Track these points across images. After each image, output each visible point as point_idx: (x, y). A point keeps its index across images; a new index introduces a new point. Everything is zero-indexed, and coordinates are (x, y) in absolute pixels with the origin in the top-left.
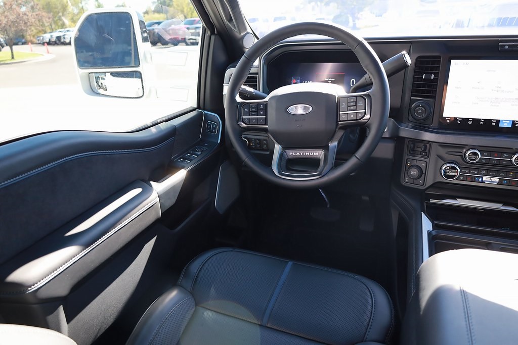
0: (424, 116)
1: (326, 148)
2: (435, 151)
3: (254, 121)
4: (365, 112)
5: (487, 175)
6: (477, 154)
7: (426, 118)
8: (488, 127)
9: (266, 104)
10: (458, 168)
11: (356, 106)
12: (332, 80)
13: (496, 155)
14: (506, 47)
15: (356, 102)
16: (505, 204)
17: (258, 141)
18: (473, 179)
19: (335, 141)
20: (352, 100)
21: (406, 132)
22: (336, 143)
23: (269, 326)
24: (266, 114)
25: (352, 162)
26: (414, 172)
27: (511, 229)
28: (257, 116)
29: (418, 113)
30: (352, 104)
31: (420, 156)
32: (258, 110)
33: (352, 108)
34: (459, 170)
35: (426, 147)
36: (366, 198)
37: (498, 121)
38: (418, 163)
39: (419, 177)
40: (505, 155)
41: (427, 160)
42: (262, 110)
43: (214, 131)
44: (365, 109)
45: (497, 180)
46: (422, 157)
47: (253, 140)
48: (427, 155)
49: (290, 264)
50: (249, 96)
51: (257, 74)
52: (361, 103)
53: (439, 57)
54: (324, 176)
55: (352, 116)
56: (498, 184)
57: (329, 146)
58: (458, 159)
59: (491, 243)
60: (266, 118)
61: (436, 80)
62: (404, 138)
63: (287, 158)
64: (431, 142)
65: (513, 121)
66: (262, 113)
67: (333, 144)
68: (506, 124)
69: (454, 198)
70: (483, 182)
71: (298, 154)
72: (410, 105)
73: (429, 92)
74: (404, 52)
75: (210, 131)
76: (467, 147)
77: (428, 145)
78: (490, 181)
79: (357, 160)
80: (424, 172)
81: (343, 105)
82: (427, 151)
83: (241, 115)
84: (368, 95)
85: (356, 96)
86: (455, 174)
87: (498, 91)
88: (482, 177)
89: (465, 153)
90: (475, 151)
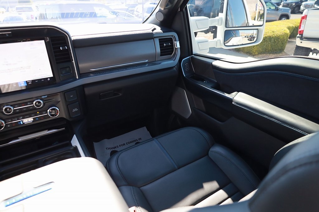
5: (24, 118)
6: (10, 109)
13: (23, 105)
18: (17, 124)
40: (29, 103)
45: (32, 119)
56: (33, 121)
65: (26, 81)
68: (22, 84)
70: (24, 124)
76: (3, 105)
78: (28, 120)
86: (3, 125)
87: (7, 65)
88: (22, 121)
89: (3, 109)
90: (8, 107)
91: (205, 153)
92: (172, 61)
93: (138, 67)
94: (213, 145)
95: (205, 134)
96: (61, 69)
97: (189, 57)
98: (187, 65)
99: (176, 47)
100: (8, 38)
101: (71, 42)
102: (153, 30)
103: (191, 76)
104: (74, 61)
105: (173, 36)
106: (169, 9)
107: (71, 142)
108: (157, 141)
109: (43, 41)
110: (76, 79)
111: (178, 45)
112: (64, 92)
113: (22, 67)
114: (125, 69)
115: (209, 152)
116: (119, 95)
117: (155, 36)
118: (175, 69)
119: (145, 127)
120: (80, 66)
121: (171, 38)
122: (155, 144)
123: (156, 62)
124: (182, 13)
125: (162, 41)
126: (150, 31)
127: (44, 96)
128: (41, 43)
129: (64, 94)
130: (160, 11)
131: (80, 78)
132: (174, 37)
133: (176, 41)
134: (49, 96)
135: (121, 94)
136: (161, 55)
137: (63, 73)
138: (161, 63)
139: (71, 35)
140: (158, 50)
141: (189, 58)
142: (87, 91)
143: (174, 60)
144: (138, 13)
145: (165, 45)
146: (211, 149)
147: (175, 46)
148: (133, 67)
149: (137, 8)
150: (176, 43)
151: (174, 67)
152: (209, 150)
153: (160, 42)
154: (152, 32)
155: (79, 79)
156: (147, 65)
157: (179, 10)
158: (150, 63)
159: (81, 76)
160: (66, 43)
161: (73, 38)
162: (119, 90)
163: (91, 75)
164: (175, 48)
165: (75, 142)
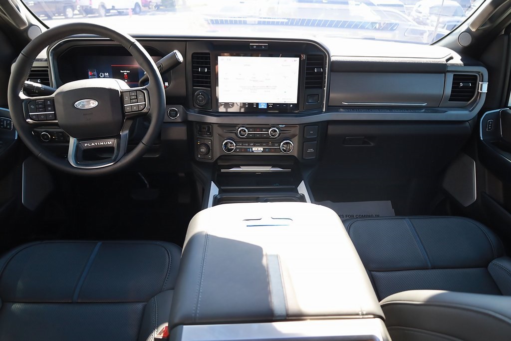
0: (204, 102)
1: (118, 137)
2: (217, 131)
3: (42, 117)
4: (145, 104)
5: (254, 146)
6: (245, 131)
7: (207, 103)
8: (251, 109)
9: (52, 100)
10: (234, 143)
11: (137, 98)
12: (127, 72)
13: (258, 130)
14: (255, 47)
15: (137, 95)
16: (273, 166)
17: (61, 134)
18: (246, 150)
19: (126, 130)
20: (133, 94)
21: (193, 116)
22: (127, 132)
23: (79, 301)
24: (54, 110)
25: (140, 147)
26: (203, 150)
27: (280, 185)
28: (45, 112)
29: (199, 100)
30: (133, 97)
31: (206, 136)
32: (45, 106)
33: (134, 101)
34: (235, 144)
35: (209, 128)
36: (182, 175)
37: (257, 104)
38: (206, 142)
39: (208, 153)
40: (264, 130)
41: (211, 138)
42: (49, 106)
43: (8, 127)
44: (145, 102)
45: (262, 149)
46: (208, 136)
47: (55, 133)
48: (211, 134)
49: (99, 243)
50: (37, 92)
51: (47, 67)
52: (140, 97)
53: (209, 54)
54: (118, 162)
55: (135, 108)
56: (262, 152)
57: (120, 135)
58: (233, 135)
59: (259, 197)
60: (55, 113)
61: (209, 72)
62: (192, 122)
63: (83, 149)
64: (213, 123)
65: (268, 104)
66: (50, 109)
67: (124, 133)
68: (263, 106)
69: (238, 166)
70: (253, 152)
71: (93, 144)
72: (193, 94)
73: (206, 82)
74: (175, 51)
75: (4, 128)
76: (239, 126)
77: (211, 126)
78: (258, 150)
79: (143, 145)
80: (211, 149)
81: (126, 99)
82: (211, 131)
83: (27, 112)
84: (145, 89)
85: (136, 91)
86: (233, 147)
87: (254, 81)
88: (252, 148)
89: (238, 130)
90: (244, 128)
91: (484, 264)
92: (466, 112)
93: (409, 111)
94: (500, 256)
95: (491, 237)
96: (308, 95)
97: (499, 110)
98: (491, 123)
99: (480, 91)
100: (263, 50)
101: (330, 63)
102: (447, 60)
103: (492, 141)
104: (325, 89)
105: (480, 72)
106: (485, 30)
107: (298, 188)
108: (409, 222)
109: (298, 59)
110: (321, 112)
111: (484, 88)
112: (304, 125)
113: (267, 87)
114: (388, 111)
115: (490, 264)
116: (370, 144)
117: (449, 69)
118: (467, 124)
119: (390, 201)
120: (331, 95)
121: (476, 76)
122: (405, 224)
123: (439, 109)
124: (506, 38)
125: (458, 78)
126: (443, 61)
127: (282, 125)
128: (295, 61)
129: (304, 127)
130: (468, 31)
131: (328, 110)
132: (482, 74)
133: (482, 81)
134: (287, 126)
135: (372, 144)
136: (450, 100)
137: (310, 101)
138: (447, 111)
139: (332, 54)
140: (449, 91)
141: (499, 112)
142: (332, 130)
143: (471, 111)
144: (419, 14)
145: (461, 85)
146: (494, 262)
147: (478, 89)
148: (402, 109)
149: (420, 6)
150: (482, 85)
151: (468, 121)
152: (491, 262)
153: (454, 79)
154: (446, 63)
155: (325, 112)
156: (423, 110)
157: (503, 33)
158: (428, 109)
159: (330, 109)
160: (322, 65)
161: (333, 59)
162: (371, 138)
163: (341, 110)
164: (478, 92)
165: (302, 189)
